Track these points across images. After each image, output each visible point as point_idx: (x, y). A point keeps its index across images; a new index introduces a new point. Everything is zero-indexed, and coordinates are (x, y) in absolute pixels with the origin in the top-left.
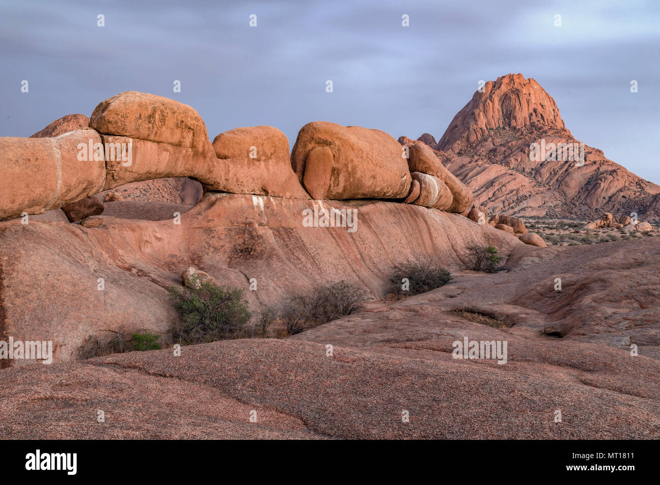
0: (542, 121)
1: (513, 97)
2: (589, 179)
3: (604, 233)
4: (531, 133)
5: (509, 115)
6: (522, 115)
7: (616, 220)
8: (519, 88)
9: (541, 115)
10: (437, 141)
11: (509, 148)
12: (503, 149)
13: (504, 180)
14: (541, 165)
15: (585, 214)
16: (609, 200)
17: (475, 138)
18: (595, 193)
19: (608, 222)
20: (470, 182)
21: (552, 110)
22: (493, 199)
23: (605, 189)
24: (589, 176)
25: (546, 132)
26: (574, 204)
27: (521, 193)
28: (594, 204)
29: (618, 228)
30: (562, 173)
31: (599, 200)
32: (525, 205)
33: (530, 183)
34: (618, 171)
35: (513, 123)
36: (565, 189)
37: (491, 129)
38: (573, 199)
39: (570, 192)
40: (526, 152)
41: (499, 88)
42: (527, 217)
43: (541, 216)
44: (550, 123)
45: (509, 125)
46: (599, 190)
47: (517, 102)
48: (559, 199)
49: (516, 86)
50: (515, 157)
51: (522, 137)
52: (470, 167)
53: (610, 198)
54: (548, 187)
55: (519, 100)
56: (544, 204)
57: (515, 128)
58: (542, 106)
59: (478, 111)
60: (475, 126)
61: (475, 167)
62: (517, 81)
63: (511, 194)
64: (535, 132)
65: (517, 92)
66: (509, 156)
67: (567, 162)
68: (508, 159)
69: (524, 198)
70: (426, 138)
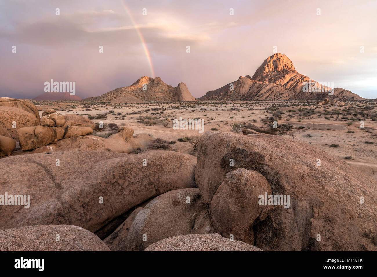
0: (287, 68)
1: (278, 61)
5: (276, 67)
6: (280, 67)
8: (280, 58)
9: (287, 66)
10: (252, 77)
11: (276, 78)
13: (274, 88)
14: (287, 83)
15: (303, 98)
16: (312, 93)
17: (265, 75)
20: (263, 89)
21: (291, 64)
22: (271, 95)
25: (289, 72)
26: (299, 95)
27: (280, 92)
30: (295, 85)
31: (308, 93)
32: (282, 96)
33: (283, 89)
35: (278, 70)
36: (296, 90)
41: (273, 58)
43: (288, 100)
44: (290, 69)
45: (276, 70)
48: (293, 93)
51: (281, 74)
52: (263, 85)
54: (290, 90)
55: (280, 61)
56: (288, 95)
57: (278, 71)
58: (288, 63)
59: (265, 66)
60: (264, 72)
61: (265, 85)
62: (279, 55)
63: (277, 93)
64: (285, 72)
65: (279, 59)
66: (276, 80)
67: (296, 81)
68: (276, 82)
69: (282, 94)
70: (248, 77)
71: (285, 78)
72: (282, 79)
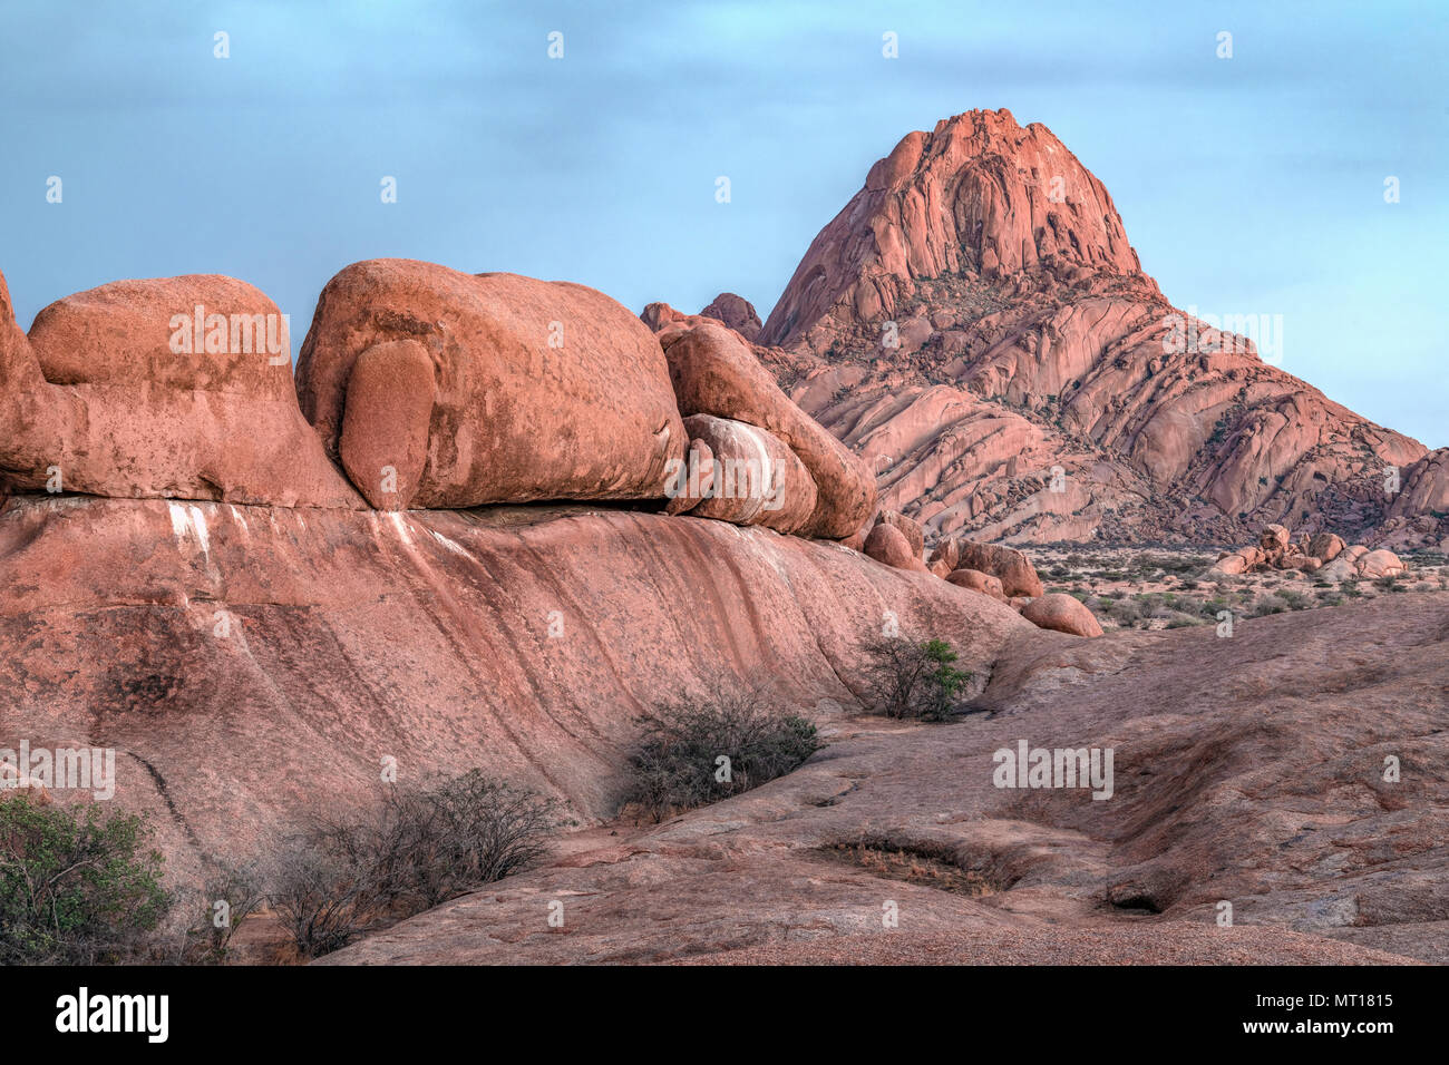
0: (1072, 253)
1: (986, 179)
2: (1218, 424)
3: (1268, 585)
4: (1043, 290)
5: (975, 237)
6: (1014, 235)
7: (1300, 547)
8: (1004, 152)
9: (1071, 233)
10: (763, 317)
11: (980, 335)
12: (962, 338)
13: (969, 433)
14: (1077, 385)
15: (1210, 530)
16: (1278, 488)
17: (879, 305)
18: (1235, 465)
19: (1278, 552)
20: (867, 443)
21: (1101, 220)
22: (939, 492)
23: (1263, 453)
24: (1216, 415)
25: (1086, 286)
26: (1177, 502)
27: (1022, 473)
28: (1236, 500)
29: (1308, 569)
30: (1139, 409)
31: (1249, 487)
32: (1035, 509)
33: (1046, 440)
34: (1300, 399)
35: (990, 260)
36: (1150, 456)
37: (923, 279)
38: (1175, 486)
39: (1165, 465)
40: (1032, 345)
41: (943, 152)
42: (1042, 546)
43: (1083, 541)
44: (1097, 258)
45: (979, 265)
46: (1248, 458)
47: (999, 197)
48: (1132, 487)
49: (993, 146)
50: (998, 363)
51: (1019, 300)
52: (865, 397)
53: (1281, 479)
54: (1099, 452)
55: (1005, 189)
56: (1091, 502)
57: (994, 274)
58: (1073, 206)
59: (883, 224)
60: (876, 270)
61: (881, 396)
62: (996, 130)
63: (991, 477)
64: (1056, 286)
65: (996, 166)
66: (980, 360)
67: (1150, 374)
68: (978, 370)
69: (1032, 485)
71: (1056, 345)
72: (1026, 349)
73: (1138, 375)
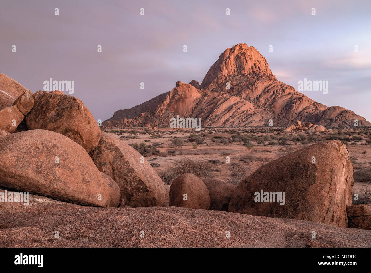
0: (259, 71)
1: (242, 57)
2: (287, 103)
3: (296, 133)
4: (253, 78)
5: (240, 68)
6: (248, 67)
7: (303, 125)
8: (245, 51)
9: (258, 67)
10: (200, 84)
11: (241, 86)
12: (237, 87)
13: (239, 105)
14: (260, 96)
15: (285, 123)
16: (299, 115)
17: (221, 81)
18: (290, 111)
19: (298, 126)
20: (219, 107)
21: (264, 65)
22: (233, 117)
23: (296, 108)
24: (286, 101)
25: (261, 77)
26: (279, 118)
27: (249, 113)
28: (291, 117)
29: (304, 130)
30: (272, 100)
31: (293, 115)
32: (251, 120)
33: (254, 106)
34: (303, 98)
35: (243, 72)
36: (274, 109)
37: (230, 76)
38: (279, 115)
39: (277, 111)
40: (251, 88)
41: (234, 52)
42: (253, 127)
43: (261, 126)
44: (263, 71)
45: (241, 73)
46: (293, 109)
47: (244, 60)
48: (270, 115)
49: (243, 50)
50: (244, 92)
51: (248, 80)
52: (219, 99)
53: (299, 113)
54: (264, 108)
55: (246, 58)
56: (262, 118)
57: (244, 75)
58: (259, 62)
59: (222, 66)
60: (221, 75)
61: (222, 99)
62: (244, 47)
63: (243, 114)
64: (256, 77)
65: (244, 54)
66: (241, 91)
67: (274, 93)
68: (240, 93)
69: (251, 115)
70: (194, 83)
71: (255, 88)
73: (272, 93)
